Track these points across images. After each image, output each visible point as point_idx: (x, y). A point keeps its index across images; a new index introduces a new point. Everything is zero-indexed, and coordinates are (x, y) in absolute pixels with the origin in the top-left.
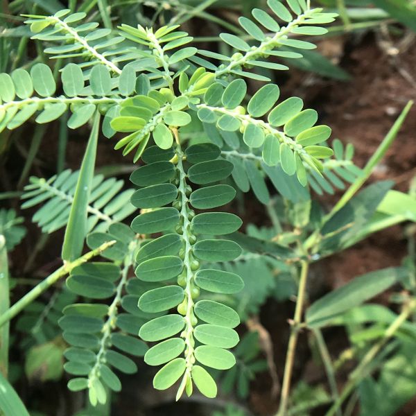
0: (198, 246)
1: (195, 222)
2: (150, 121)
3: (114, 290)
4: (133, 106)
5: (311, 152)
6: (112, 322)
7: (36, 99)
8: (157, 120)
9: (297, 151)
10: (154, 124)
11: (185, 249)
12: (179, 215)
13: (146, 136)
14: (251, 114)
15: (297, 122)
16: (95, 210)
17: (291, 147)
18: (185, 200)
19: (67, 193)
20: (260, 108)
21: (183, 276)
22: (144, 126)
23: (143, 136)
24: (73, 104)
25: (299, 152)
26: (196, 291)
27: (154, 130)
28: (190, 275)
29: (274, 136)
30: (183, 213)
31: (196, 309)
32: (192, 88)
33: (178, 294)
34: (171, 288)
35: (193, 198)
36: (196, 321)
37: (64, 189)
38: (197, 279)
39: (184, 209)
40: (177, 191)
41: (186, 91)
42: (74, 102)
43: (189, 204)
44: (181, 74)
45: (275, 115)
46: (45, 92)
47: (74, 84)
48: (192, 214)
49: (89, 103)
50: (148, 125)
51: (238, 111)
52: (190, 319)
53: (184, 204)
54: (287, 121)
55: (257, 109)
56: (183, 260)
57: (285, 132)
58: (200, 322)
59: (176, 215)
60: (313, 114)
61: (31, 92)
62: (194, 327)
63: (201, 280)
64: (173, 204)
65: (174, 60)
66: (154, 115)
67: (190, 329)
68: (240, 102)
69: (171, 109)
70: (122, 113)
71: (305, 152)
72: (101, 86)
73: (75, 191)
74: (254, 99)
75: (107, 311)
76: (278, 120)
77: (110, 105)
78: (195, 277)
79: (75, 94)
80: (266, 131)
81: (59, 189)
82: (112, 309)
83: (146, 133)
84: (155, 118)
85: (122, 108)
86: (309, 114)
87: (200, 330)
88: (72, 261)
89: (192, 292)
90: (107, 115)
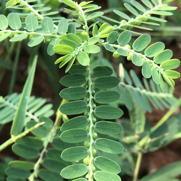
0: (97, 125)
1: (96, 110)
2: (76, 49)
3: (39, 154)
4: (66, 39)
5: (168, 73)
6: (35, 174)
7: (9, 31)
8: (79, 49)
9: (160, 72)
10: (78, 51)
11: (89, 126)
12: (88, 106)
13: (73, 58)
14: (134, 49)
15: (161, 56)
16: (29, 114)
17: (157, 69)
18: (91, 97)
19: (14, 104)
20: (140, 46)
21: (88, 141)
22: (72, 51)
23: (71, 57)
24: (31, 35)
25: (162, 73)
26: (95, 151)
27: (78, 55)
28: (92, 141)
29: (148, 62)
30: (90, 105)
31: (95, 161)
32: (99, 34)
33: (85, 152)
34: (80, 147)
35: (96, 97)
36: (94, 168)
37: (13, 102)
38: (96, 143)
39: (90, 102)
40: (87, 91)
41: (96, 35)
42: (32, 35)
43: (93, 99)
44: (94, 25)
45: (149, 51)
46: (16, 28)
47: (32, 25)
48: (95, 106)
49: (41, 36)
50: (75, 51)
51: (127, 47)
52: (91, 167)
53: (91, 99)
54: (155, 55)
55: (138, 47)
56: (88, 132)
57: (154, 61)
58: (97, 169)
59: (85, 106)
60: (170, 52)
61: (7, 26)
62: (94, 172)
63: (99, 144)
64: (84, 99)
65: (91, 17)
66: (78, 46)
67: (91, 173)
68: (128, 43)
69: (87, 44)
70: (60, 43)
71: (165, 73)
72: (48, 27)
73: (19, 103)
74: (137, 41)
75: (33, 166)
76: (151, 54)
77: (52, 39)
78: (95, 142)
79: (33, 30)
80: (143, 59)
81: (10, 102)
82: (36, 166)
83: (73, 56)
84: (79, 48)
85: (60, 40)
86: (168, 52)
87: (97, 174)
88: (16, 135)
89: (93, 151)
90: (50, 44)
